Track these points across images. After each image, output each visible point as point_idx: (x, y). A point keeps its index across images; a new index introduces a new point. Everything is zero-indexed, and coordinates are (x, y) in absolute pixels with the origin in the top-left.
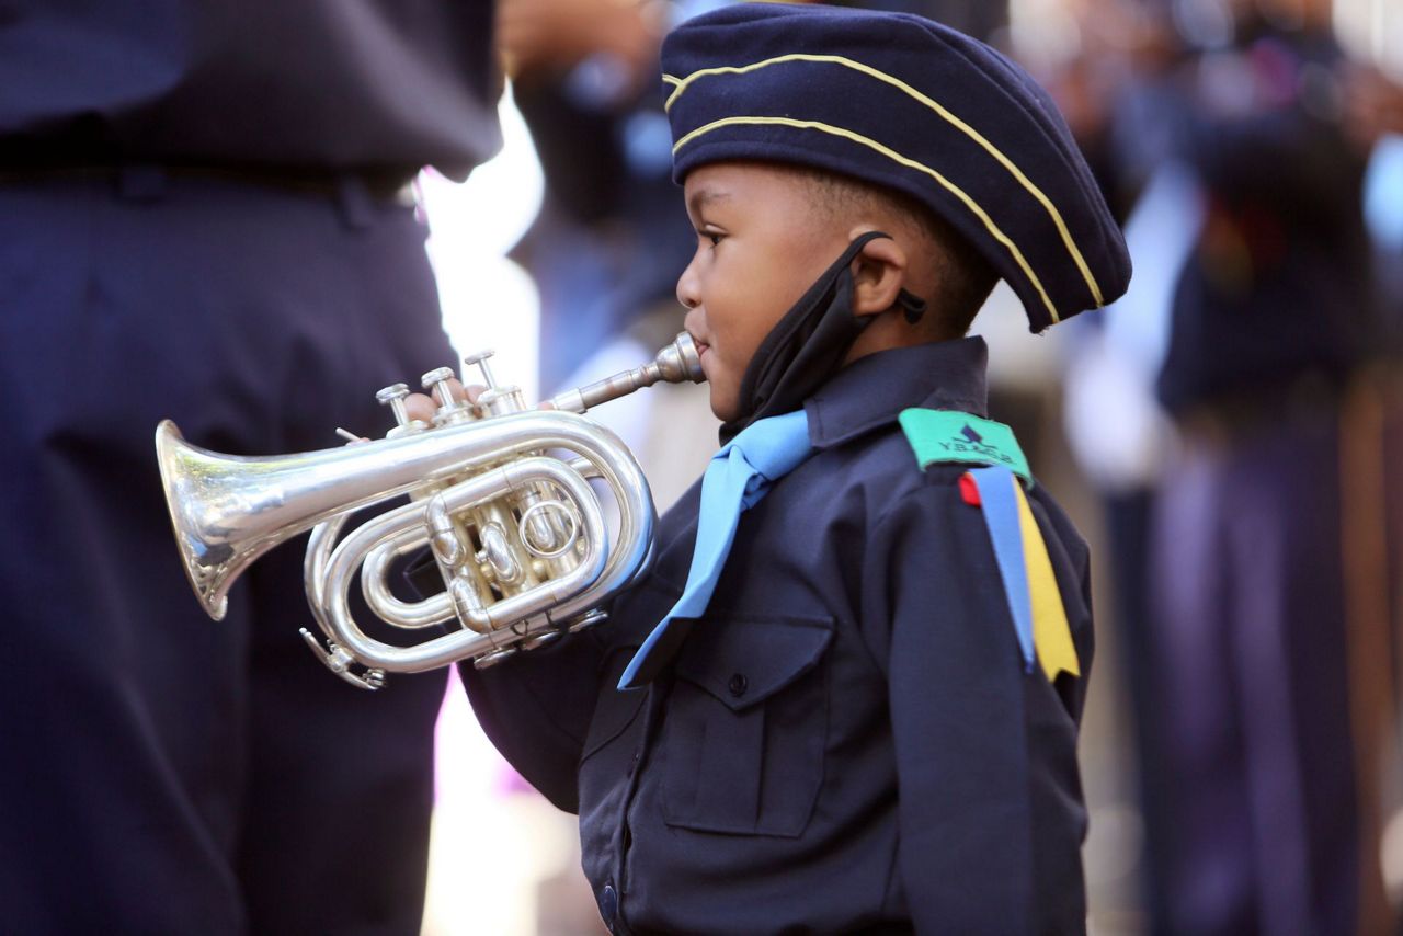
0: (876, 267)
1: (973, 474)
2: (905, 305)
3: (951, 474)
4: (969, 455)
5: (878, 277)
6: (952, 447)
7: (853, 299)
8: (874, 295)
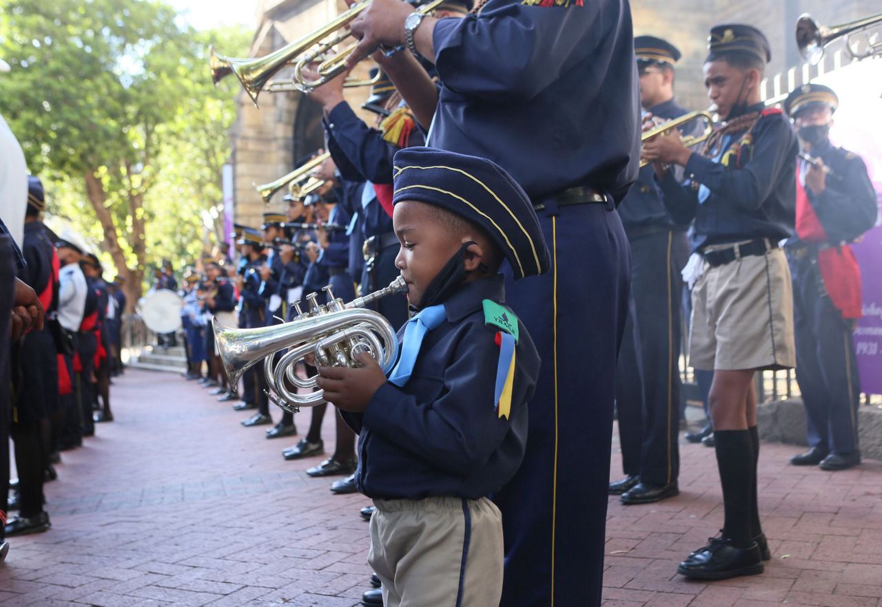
0: (471, 255)
1: (503, 334)
2: (482, 267)
3: (494, 330)
4: (502, 326)
5: (471, 259)
6: (498, 320)
7: (464, 265)
8: (471, 265)
